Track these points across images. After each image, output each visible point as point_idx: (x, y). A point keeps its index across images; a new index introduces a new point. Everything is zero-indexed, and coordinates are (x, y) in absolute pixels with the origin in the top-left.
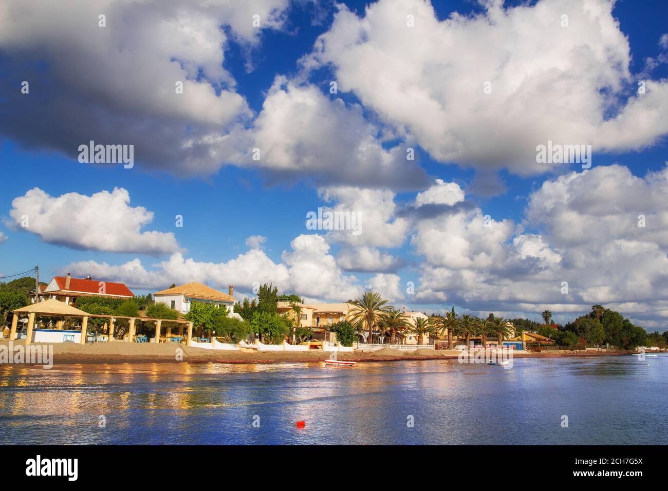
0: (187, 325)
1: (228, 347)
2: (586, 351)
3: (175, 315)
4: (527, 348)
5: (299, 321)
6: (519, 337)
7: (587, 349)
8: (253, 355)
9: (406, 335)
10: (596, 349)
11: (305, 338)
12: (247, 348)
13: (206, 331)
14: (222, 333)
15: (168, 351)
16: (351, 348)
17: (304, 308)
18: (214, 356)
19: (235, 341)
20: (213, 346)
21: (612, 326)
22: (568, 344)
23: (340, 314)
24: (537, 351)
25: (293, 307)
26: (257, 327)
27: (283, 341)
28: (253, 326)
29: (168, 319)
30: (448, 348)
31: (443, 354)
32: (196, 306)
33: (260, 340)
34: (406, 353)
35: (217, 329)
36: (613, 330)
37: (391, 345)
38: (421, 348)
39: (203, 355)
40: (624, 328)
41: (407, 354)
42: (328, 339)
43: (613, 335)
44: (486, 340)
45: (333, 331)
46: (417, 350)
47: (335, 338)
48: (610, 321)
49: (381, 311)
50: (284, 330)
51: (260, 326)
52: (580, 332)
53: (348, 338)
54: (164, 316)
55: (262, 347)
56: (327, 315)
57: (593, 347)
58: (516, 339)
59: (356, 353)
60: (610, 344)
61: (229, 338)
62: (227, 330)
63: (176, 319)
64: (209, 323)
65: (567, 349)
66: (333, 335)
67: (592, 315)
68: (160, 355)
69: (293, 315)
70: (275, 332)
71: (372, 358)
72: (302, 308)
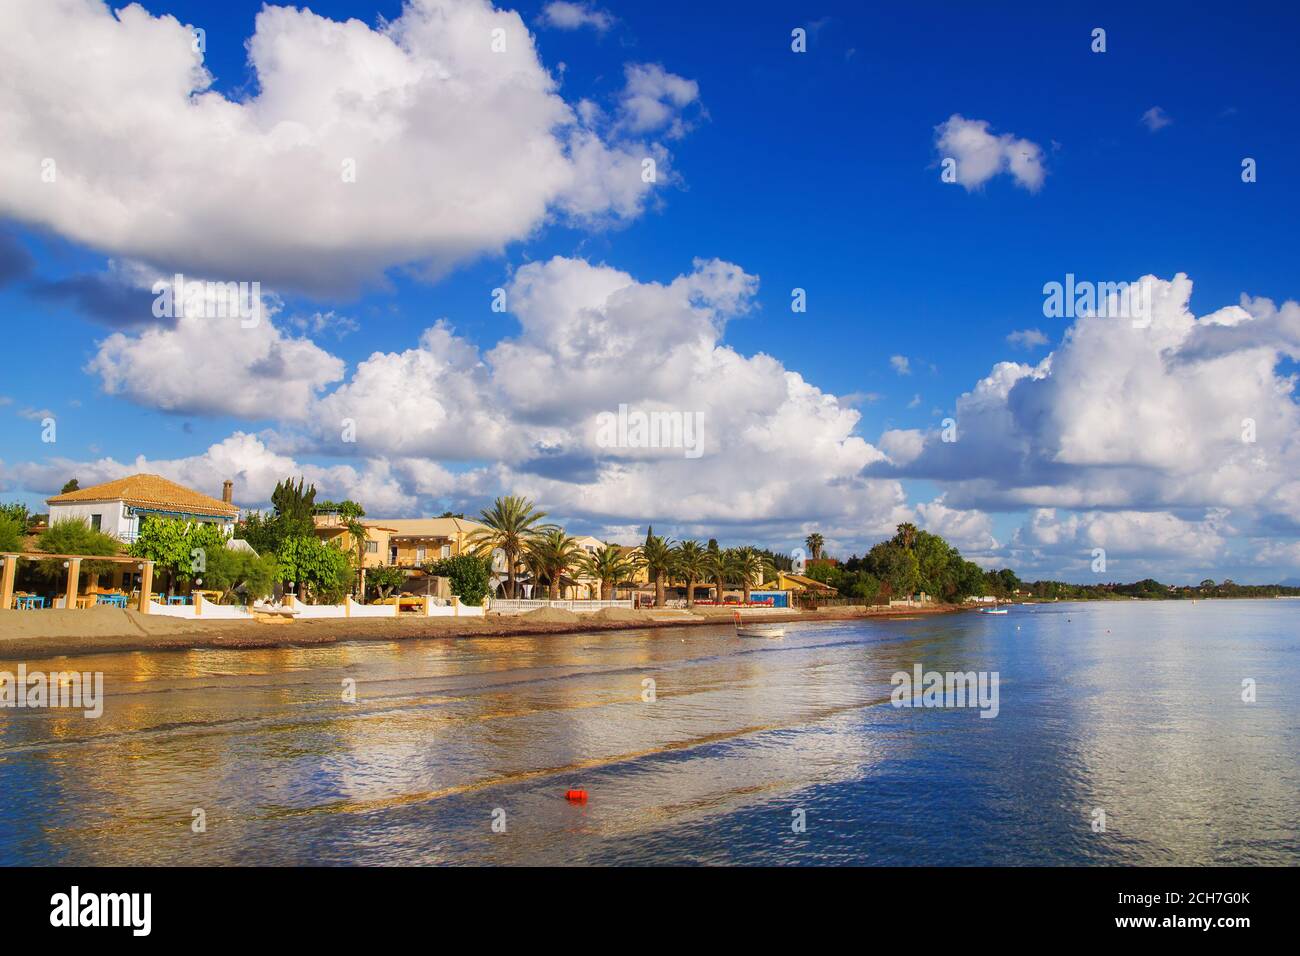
0: (141, 567)
1: (232, 613)
2: (890, 607)
3: (108, 546)
4: (795, 604)
5: (361, 556)
6: (773, 583)
7: (892, 603)
8: (287, 629)
9: (579, 581)
10: (906, 603)
11: (390, 589)
12: (272, 614)
13: (178, 578)
14: (217, 583)
15: (100, 625)
16: (480, 608)
17: (371, 529)
18: (206, 634)
19: (245, 599)
20: (198, 612)
21: (929, 560)
22: (862, 596)
23: (441, 541)
24: (811, 609)
25: (349, 526)
26: (292, 568)
27: (345, 596)
28: (285, 567)
29: (94, 554)
30: (655, 604)
31: (650, 617)
32: (157, 526)
33: (298, 597)
34: (583, 617)
35: (205, 576)
36: (932, 568)
37: (553, 602)
38: (608, 606)
39: (180, 631)
40: (949, 564)
41: (585, 618)
42: (434, 591)
43: (931, 577)
44: (724, 590)
45: (443, 574)
46: (603, 610)
47: (448, 589)
48: (927, 554)
49: (533, 533)
50: (345, 574)
51: (299, 566)
52: (881, 572)
53: (475, 588)
54: (83, 549)
55: (302, 610)
56: (413, 542)
57: (901, 599)
58: (767, 586)
59: (489, 619)
60: (927, 594)
61: (232, 594)
62: (228, 577)
63: (111, 555)
64: (186, 563)
65: (860, 604)
66: (444, 583)
67: (898, 542)
68: (82, 636)
69: (349, 542)
70: (331, 578)
71: (522, 628)
72: (368, 528)
